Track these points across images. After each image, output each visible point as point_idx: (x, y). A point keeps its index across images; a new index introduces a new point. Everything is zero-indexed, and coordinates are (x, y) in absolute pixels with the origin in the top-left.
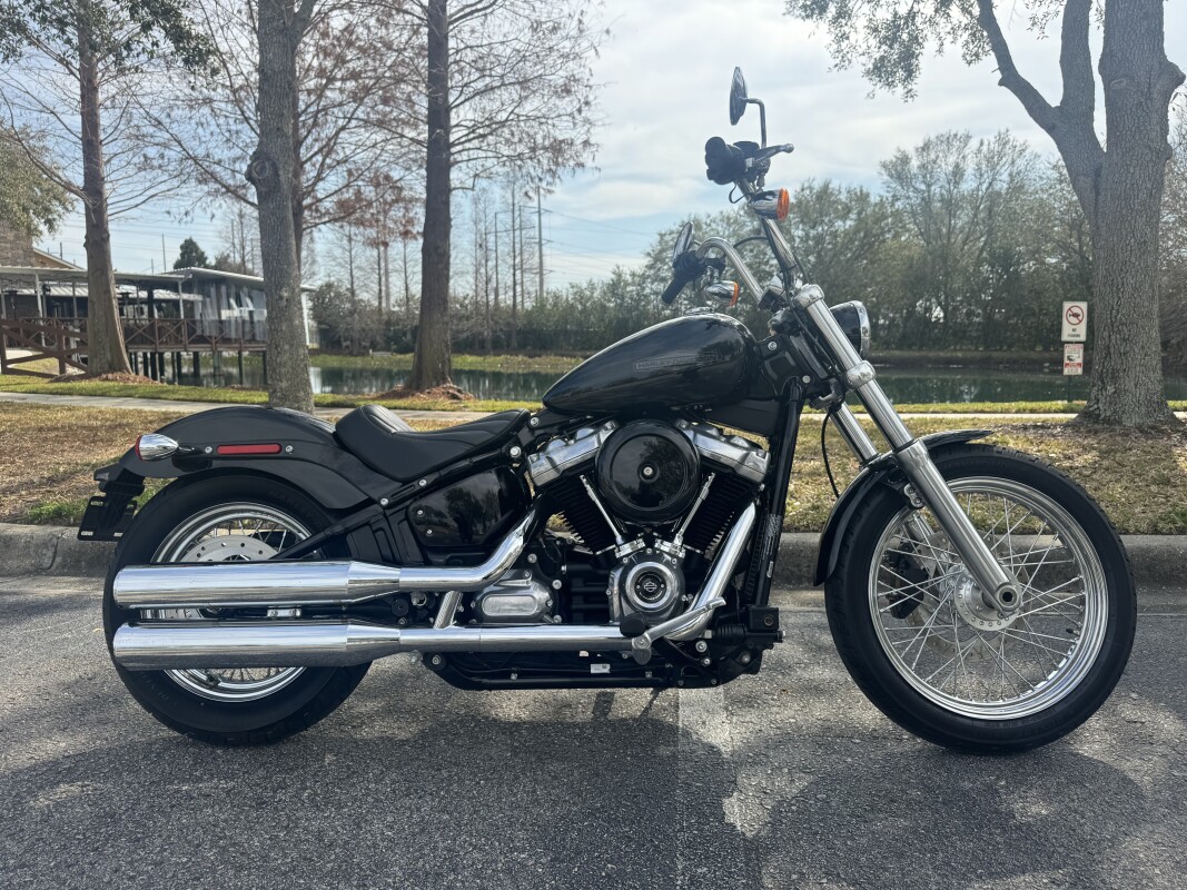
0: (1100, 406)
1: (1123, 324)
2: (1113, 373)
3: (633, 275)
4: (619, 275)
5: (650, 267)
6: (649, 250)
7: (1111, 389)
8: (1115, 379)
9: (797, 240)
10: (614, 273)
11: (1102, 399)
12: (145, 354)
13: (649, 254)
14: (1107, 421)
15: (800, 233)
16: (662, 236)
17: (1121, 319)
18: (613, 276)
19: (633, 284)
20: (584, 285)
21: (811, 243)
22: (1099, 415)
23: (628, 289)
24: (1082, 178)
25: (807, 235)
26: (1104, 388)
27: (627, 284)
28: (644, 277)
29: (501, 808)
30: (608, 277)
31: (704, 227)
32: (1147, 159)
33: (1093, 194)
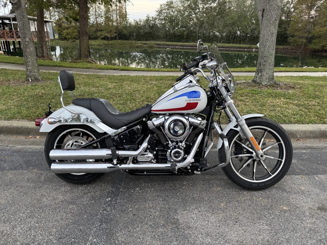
0: (257, 79)
1: (265, 57)
2: (261, 70)
3: (153, 18)
4: (148, 18)
5: (158, 15)
6: (157, 10)
7: (260, 74)
8: (261, 72)
9: (201, 9)
10: (147, 17)
11: (258, 77)
12: (3, 41)
13: (157, 11)
14: (258, 83)
15: (202, 7)
16: (161, 5)
17: (264, 55)
18: (147, 18)
19: (153, 21)
20: (138, 21)
21: (204, 10)
22: (256, 81)
23: (151, 22)
24: (260, 12)
25: (203, 7)
26: (258, 74)
27: (151, 21)
28: (156, 19)
30: (145, 18)
31: (174, 3)
32: (276, 8)
33: (262, 17)
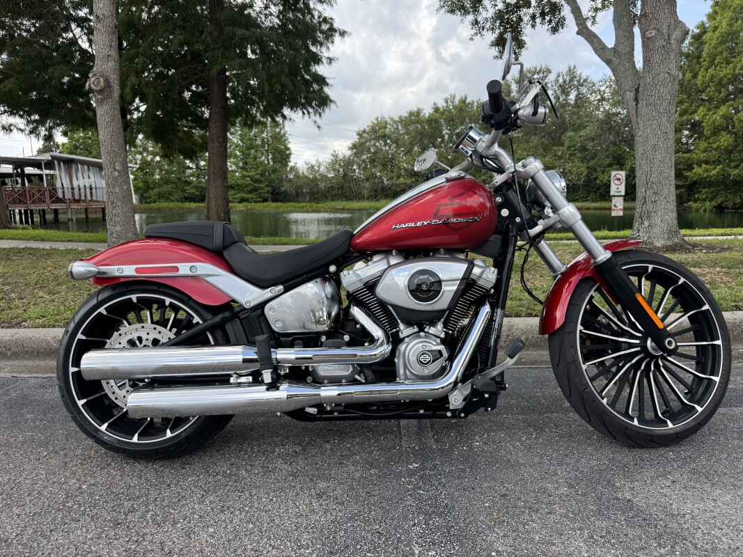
0: (640, 234)
1: (654, 184)
2: (648, 214)
3: (344, 157)
4: (335, 156)
7: (647, 224)
8: (649, 217)
11: (641, 230)
14: (644, 243)
16: (359, 133)
17: (652, 180)
18: (332, 157)
20: (314, 163)
24: (628, 93)
26: (642, 223)
29: (289, 517)
30: (328, 158)
32: (668, 81)
33: (635, 103)
